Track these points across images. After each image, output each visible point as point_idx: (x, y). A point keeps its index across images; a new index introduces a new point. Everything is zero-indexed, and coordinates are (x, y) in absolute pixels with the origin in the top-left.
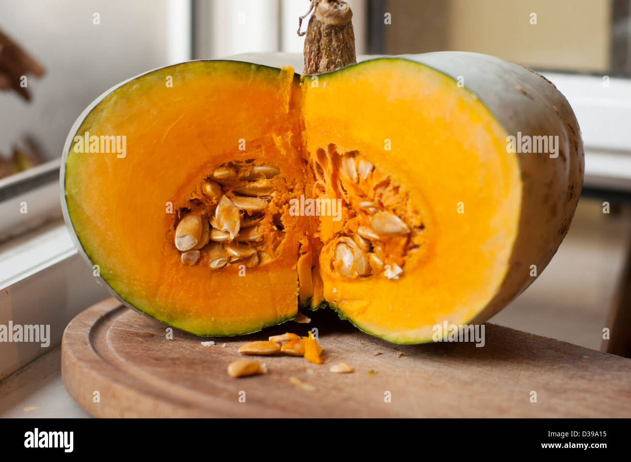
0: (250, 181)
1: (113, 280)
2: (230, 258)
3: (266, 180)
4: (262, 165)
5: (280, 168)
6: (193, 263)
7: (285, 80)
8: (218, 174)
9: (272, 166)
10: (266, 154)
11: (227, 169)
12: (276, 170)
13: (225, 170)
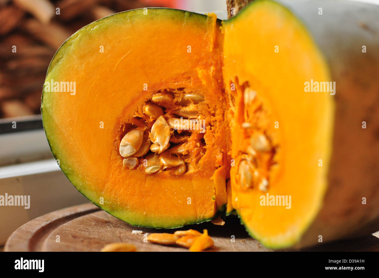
0: (183, 106)
1: (71, 175)
2: (163, 166)
3: (194, 105)
4: (190, 93)
5: (204, 96)
6: (132, 167)
7: (211, 24)
8: (156, 98)
9: (198, 94)
10: (193, 84)
11: (162, 95)
12: (202, 97)
13: (160, 96)
